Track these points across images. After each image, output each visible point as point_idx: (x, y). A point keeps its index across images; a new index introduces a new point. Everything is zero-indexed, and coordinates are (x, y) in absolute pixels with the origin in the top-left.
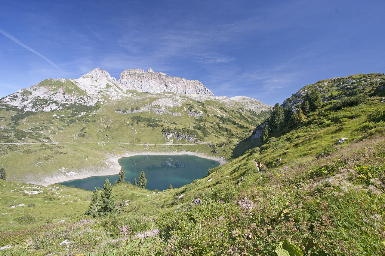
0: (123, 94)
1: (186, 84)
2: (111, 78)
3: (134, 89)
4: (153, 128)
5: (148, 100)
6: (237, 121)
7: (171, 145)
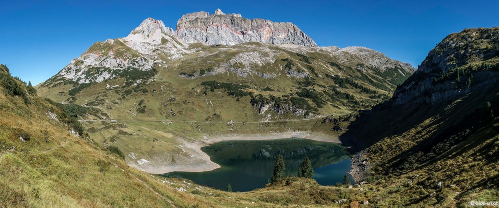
0: (184, 50)
1: (272, 29)
2: (166, 29)
3: (196, 42)
4: (237, 98)
5: (223, 56)
6: (359, 82)
7: (269, 123)
